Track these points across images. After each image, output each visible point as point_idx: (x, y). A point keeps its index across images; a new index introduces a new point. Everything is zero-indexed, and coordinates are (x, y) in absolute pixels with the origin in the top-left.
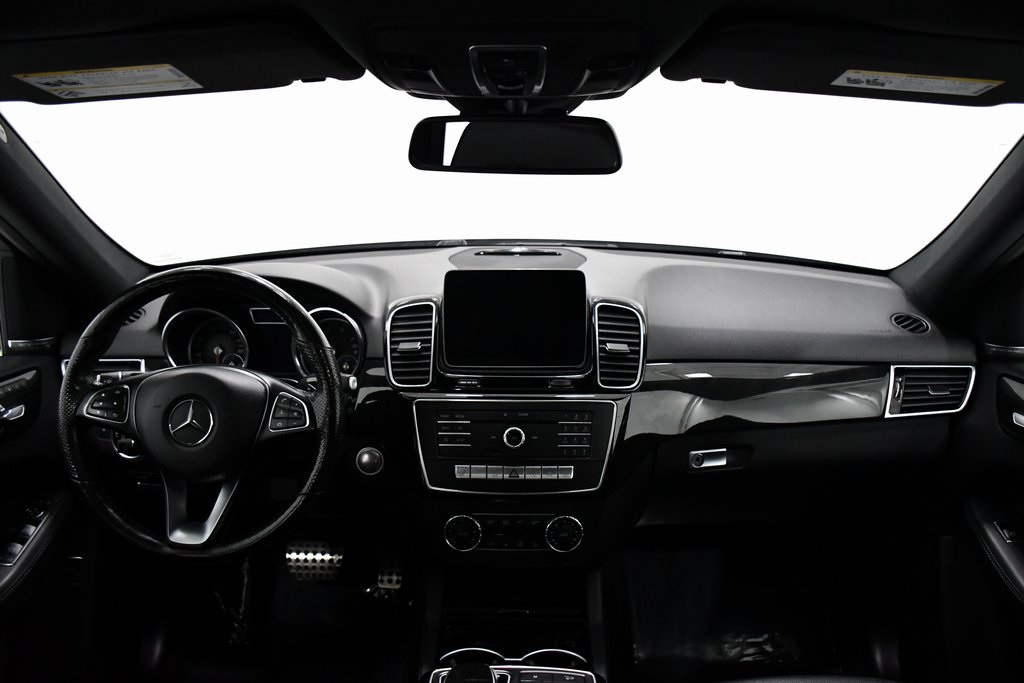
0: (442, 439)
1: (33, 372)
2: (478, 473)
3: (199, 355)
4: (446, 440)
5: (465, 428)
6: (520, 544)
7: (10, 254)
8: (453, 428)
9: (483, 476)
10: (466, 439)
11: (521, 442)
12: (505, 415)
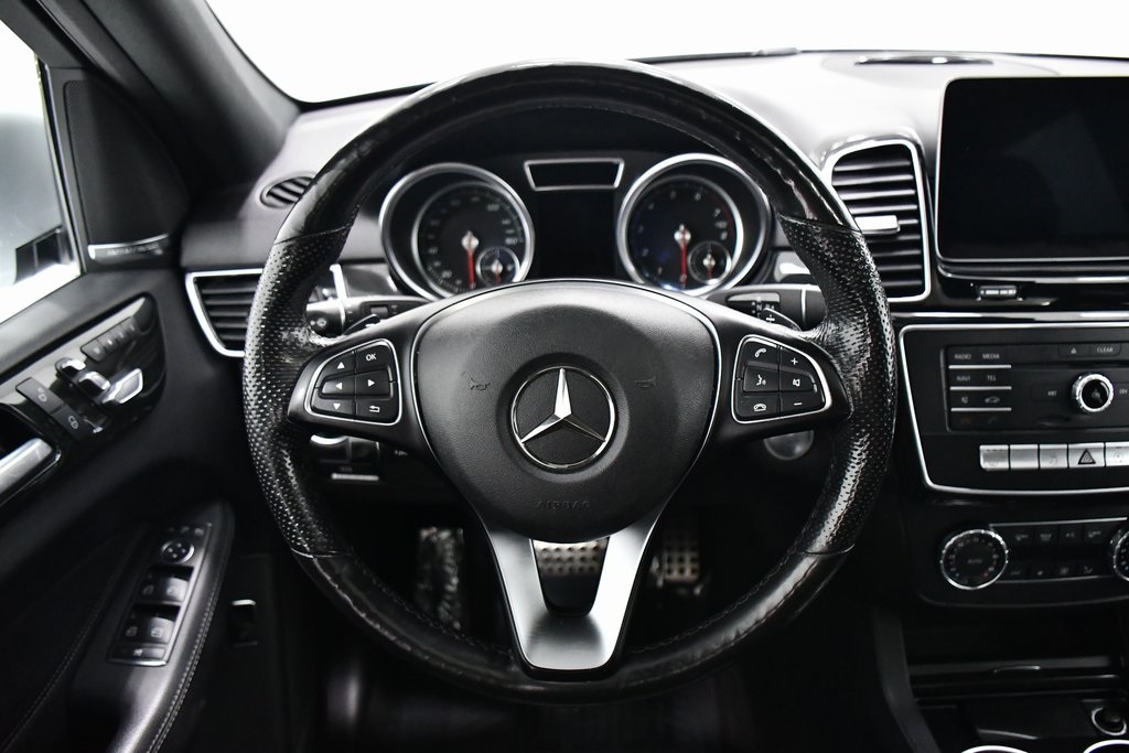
0: (955, 399)
1: (139, 303)
2: (1024, 458)
3: (433, 251)
4: (964, 400)
5: (1001, 377)
6: (1064, 571)
7: (78, 76)
8: (978, 377)
9: (1033, 464)
10: (1004, 398)
11: (1109, 402)
12: (1074, 351)
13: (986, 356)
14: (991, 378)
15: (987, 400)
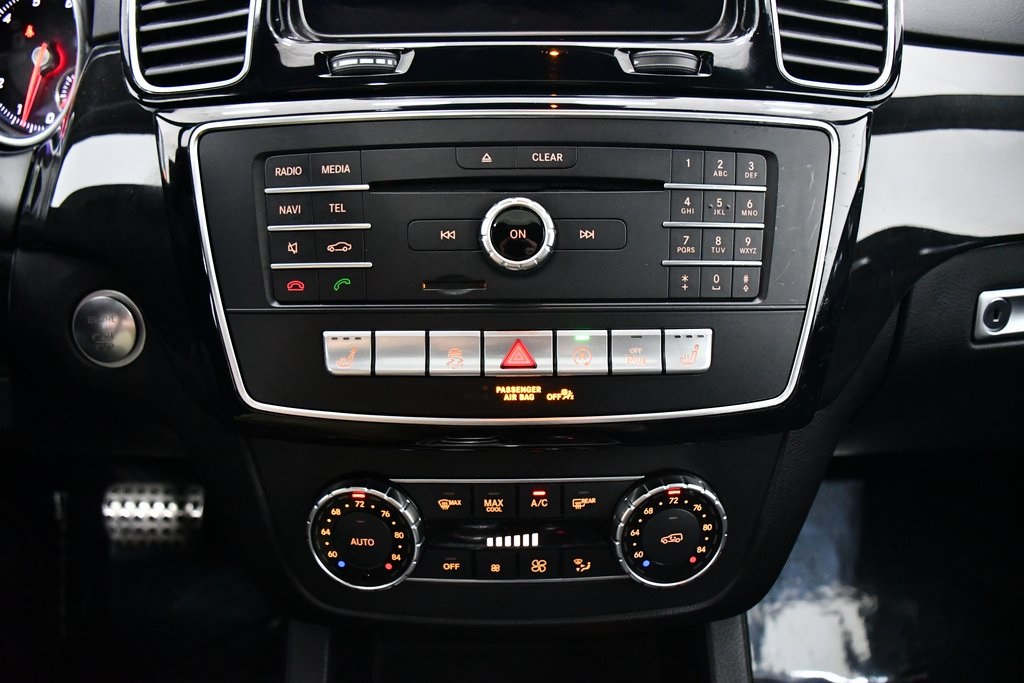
2: (400, 354)
4: (293, 248)
5: (355, 206)
8: (315, 207)
9: (416, 366)
10: (361, 245)
11: (545, 249)
12: (487, 159)
13: (327, 170)
14: (337, 208)
15: (331, 248)
